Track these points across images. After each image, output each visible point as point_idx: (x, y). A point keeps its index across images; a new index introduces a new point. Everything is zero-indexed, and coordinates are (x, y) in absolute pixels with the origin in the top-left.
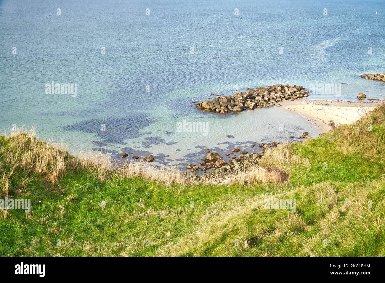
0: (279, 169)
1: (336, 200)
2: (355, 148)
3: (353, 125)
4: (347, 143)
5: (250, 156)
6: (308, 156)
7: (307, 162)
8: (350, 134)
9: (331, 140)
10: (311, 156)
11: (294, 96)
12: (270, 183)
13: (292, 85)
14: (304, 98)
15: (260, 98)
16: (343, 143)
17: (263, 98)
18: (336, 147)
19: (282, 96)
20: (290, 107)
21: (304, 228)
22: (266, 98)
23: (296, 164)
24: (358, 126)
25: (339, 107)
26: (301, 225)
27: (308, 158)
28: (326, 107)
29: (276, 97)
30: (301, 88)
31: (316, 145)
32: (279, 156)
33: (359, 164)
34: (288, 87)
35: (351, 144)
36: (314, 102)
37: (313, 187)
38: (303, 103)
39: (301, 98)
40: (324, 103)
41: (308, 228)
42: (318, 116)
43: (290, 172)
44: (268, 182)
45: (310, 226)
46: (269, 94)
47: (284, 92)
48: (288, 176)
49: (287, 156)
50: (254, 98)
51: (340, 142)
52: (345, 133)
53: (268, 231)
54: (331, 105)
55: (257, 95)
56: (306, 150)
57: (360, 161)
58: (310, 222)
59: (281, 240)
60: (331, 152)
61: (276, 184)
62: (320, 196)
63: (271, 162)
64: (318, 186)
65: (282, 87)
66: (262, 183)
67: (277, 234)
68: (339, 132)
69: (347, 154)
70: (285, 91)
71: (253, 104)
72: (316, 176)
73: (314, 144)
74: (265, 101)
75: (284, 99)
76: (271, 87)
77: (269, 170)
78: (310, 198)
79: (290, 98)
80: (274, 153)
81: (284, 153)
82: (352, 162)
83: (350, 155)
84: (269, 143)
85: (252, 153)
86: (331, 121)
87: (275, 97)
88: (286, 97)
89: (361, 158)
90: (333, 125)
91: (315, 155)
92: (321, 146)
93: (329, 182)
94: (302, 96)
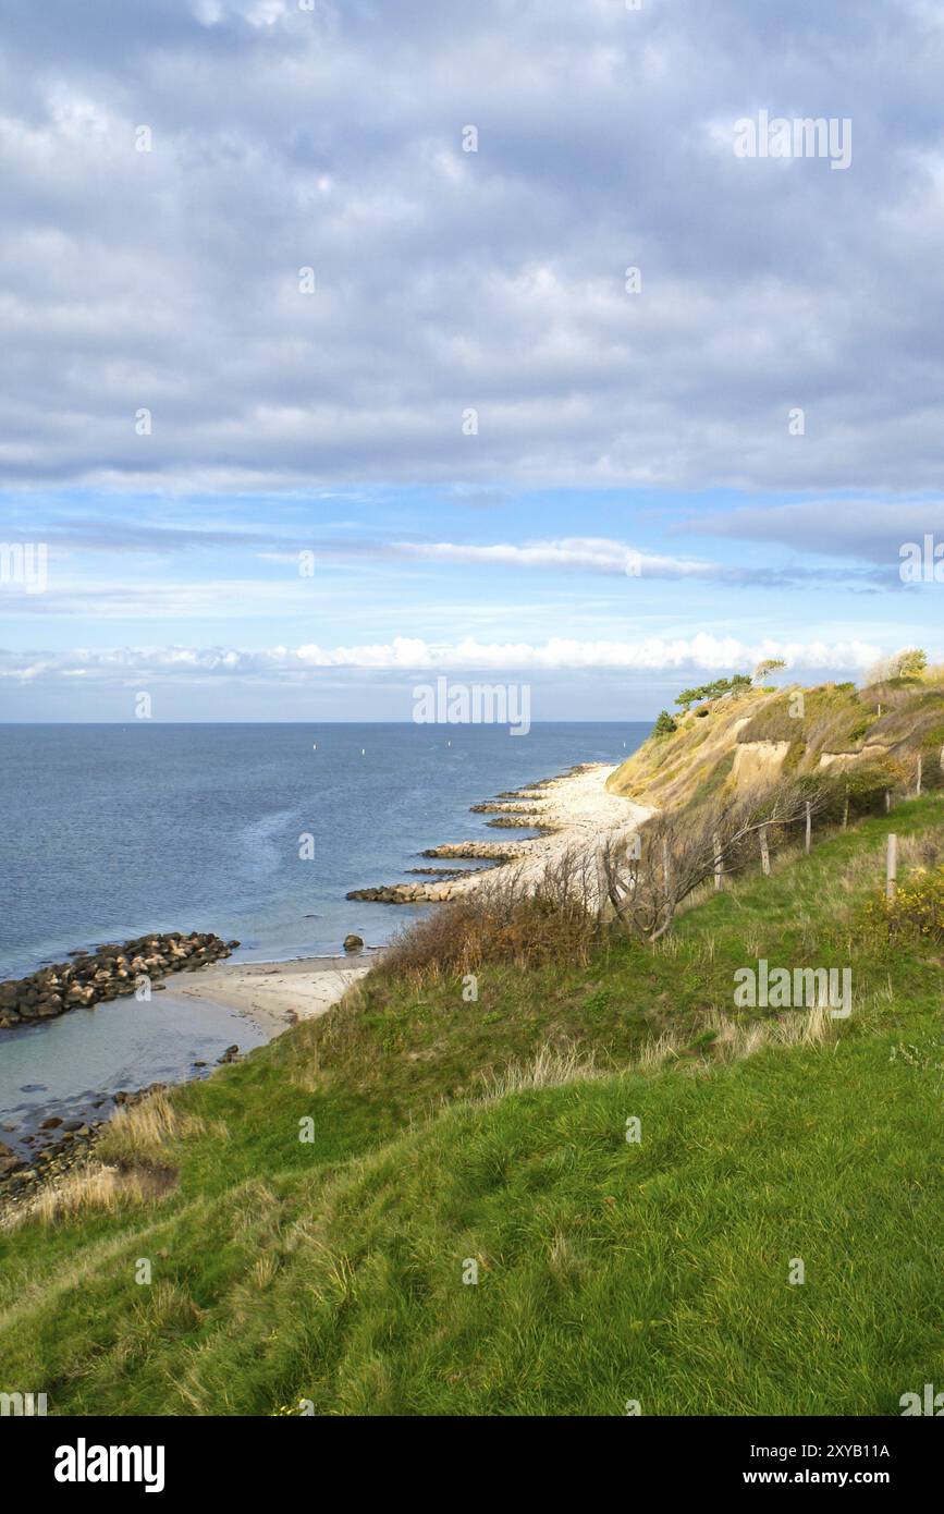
0: (150, 1161)
1: (278, 1221)
2: (333, 1073)
3: (325, 1018)
4: (314, 1063)
5: (91, 1131)
6: (224, 1111)
7: (222, 1129)
8: (319, 1041)
9: (276, 1064)
10: (230, 1112)
11: (194, 960)
12: (125, 1204)
13: (185, 933)
14: (218, 962)
15: (107, 974)
16: (305, 1065)
17: (114, 974)
18: (288, 1078)
19: (164, 962)
20: (186, 988)
21: (195, 1317)
22: (124, 973)
23: (193, 1138)
24: (334, 1020)
25: (305, 975)
26: (187, 1311)
27: (224, 1118)
28: (273, 979)
29: (148, 966)
30: (211, 937)
31: (240, 1080)
32: (149, 1125)
33: (346, 1111)
34: (178, 938)
35: (323, 1066)
36: (245, 970)
37: (225, 1197)
38: (217, 973)
39: (213, 962)
40: (267, 969)
41: (205, 1315)
42: (259, 1002)
43: (181, 1163)
44: (121, 1202)
45: (208, 1311)
46: (130, 962)
47: (168, 953)
48: (175, 1174)
49: (170, 1123)
50: (91, 976)
51: (298, 1065)
52: (308, 1041)
53: (96, 1351)
54: (287, 972)
55: (99, 968)
56: (215, 1098)
57: (349, 1104)
58: (208, 1301)
59: (130, 1370)
60: (278, 1092)
61: (143, 1201)
62: (241, 1220)
63: (128, 1145)
64: (235, 1192)
65: (160, 939)
66: (104, 1207)
67: (120, 1354)
68: (292, 1040)
69: (316, 1092)
70: (171, 948)
71: (90, 992)
72: (245, 1159)
73: (236, 1078)
74: (122, 979)
75: (169, 970)
76: (132, 944)
77: (125, 1168)
78: (217, 1229)
79: (185, 966)
80: (136, 1118)
81: (162, 1116)
82: (330, 1110)
83: (323, 1093)
84: (138, 1089)
85: (95, 1124)
86: (290, 1011)
87: (146, 968)
88: (176, 965)
89: (349, 1098)
90: (294, 1020)
91: (239, 1109)
92: (254, 1081)
93: (260, 1177)
94: (213, 956)
